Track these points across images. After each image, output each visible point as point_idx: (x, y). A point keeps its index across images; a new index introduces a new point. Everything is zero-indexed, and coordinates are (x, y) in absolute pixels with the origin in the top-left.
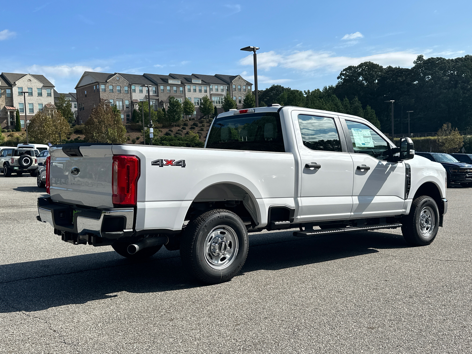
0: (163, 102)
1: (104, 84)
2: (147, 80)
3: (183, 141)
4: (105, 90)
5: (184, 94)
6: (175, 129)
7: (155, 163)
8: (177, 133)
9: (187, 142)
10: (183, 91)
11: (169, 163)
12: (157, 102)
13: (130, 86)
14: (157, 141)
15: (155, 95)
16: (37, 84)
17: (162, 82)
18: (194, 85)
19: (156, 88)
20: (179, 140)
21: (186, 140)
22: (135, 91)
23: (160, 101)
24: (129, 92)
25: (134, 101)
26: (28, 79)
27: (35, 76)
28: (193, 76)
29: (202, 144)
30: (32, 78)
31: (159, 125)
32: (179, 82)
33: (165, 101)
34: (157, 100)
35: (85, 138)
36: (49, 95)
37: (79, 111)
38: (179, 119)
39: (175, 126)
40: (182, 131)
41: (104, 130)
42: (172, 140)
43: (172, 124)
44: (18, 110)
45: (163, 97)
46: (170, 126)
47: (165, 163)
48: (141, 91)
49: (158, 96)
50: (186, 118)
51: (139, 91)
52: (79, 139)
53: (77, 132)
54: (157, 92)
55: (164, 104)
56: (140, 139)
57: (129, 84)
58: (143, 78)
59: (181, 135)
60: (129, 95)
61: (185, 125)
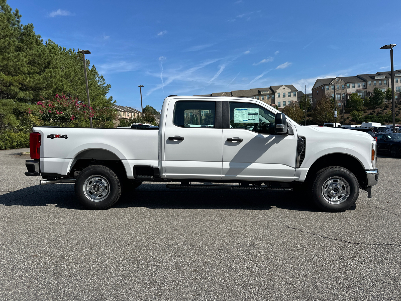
0: (370, 92)
1: (328, 85)
2: (359, 79)
3: (383, 118)
4: (328, 89)
5: (388, 85)
6: (377, 110)
7: (48, 137)
8: (378, 113)
9: (386, 119)
10: (386, 83)
11: (58, 136)
12: (365, 93)
13: (346, 84)
14: (361, 119)
15: (364, 88)
16: (288, 90)
17: (370, 79)
18: (397, 78)
19: (365, 83)
20: (380, 118)
21: (385, 118)
22: (349, 87)
23: (368, 92)
24: (345, 88)
25: (348, 94)
26: (283, 88)
27: (287, 86)
28: (396, 71)
29: (399, 120)
30: (285, 87)
31: (365, 108)
32: (384, 77)
33: (371, 92)
34: (365, 91)
35: (312, 119)
36: (295, 96)
37: (313, 103)
38: (381, 103)
39: (378, 108)
40: (383, 111)
41: (324, 114)
42: (374, 118)
43: (376, 107)
44: (277, 105)
45: (370, 89)
46: (374, 108)
47: (54, 136)
48: (354, 87)
49: (366, 89)
50: (389, 102)
51: (352, 87)
52: (309, 120)
53: (309, 116)
54: (365, 87)
55: (371, 94)
56: (349, 118)
57: (345, 83)
58: (357, 78)
59: (382, 114)
60: (345, 90)
61: (387, 106)
